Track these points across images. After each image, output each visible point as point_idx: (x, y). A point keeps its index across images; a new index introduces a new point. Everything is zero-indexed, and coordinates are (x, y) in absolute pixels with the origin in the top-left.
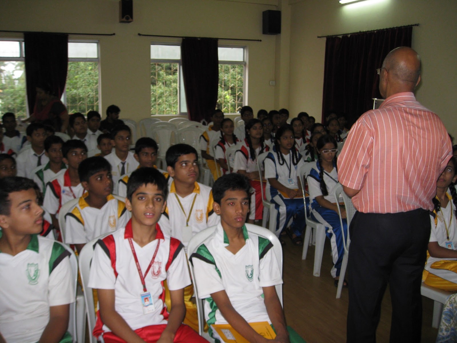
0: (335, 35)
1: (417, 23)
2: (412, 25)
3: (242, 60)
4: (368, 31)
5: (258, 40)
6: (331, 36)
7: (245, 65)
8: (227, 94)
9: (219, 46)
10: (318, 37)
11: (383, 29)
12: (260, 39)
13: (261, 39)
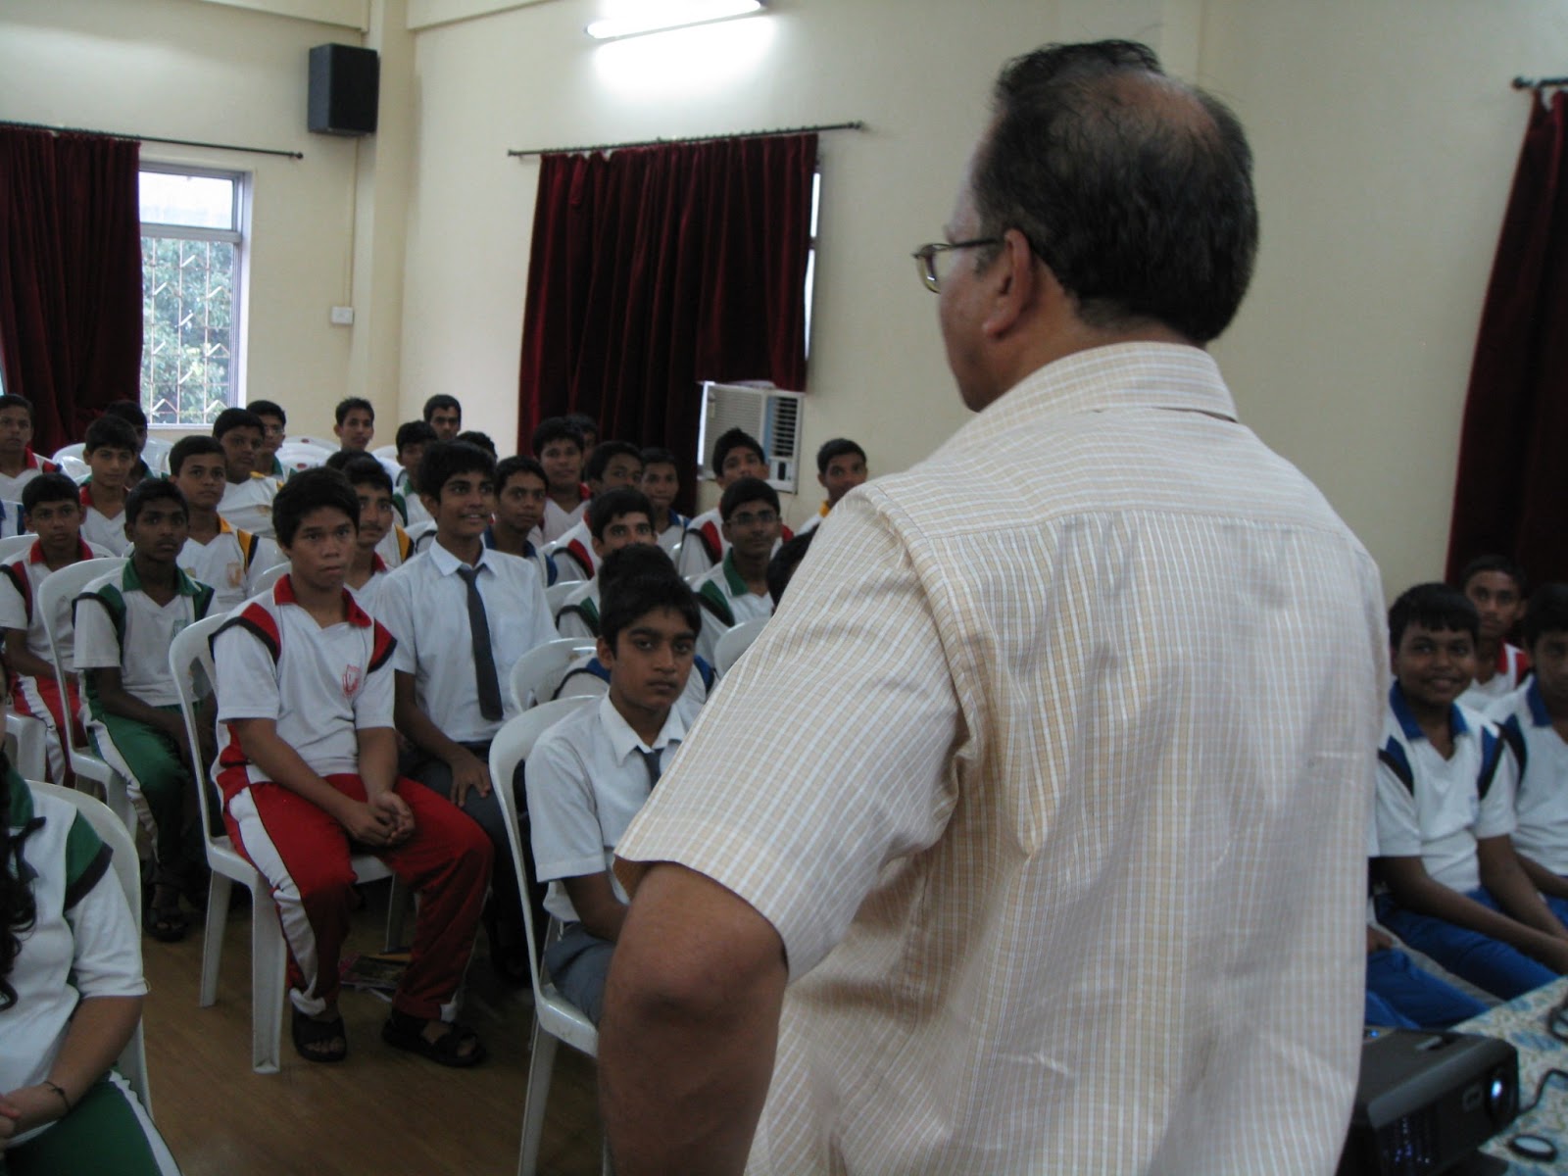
0: (574, 150)
1: (855, 120)
2: (817, 129)
3: (228, 226)
4: (683, 141)
5: (291, 155)
6: (558, 151)
7: (239, 245)
8: (196, 359)
9: (141, 166)
10: (511, 153)
11: (723, 137)
12: (296, 151)
13: (304, 152)
